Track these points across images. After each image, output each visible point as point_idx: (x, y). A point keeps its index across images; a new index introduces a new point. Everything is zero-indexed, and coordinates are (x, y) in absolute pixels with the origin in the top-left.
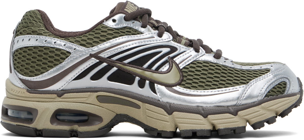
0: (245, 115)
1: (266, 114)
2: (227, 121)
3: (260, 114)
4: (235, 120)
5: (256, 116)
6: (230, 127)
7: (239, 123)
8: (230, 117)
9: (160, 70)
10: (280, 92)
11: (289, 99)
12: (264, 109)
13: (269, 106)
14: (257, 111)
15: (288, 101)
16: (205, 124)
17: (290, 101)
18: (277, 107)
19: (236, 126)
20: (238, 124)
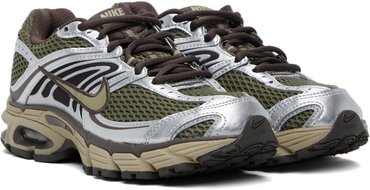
0: (148, 157)
1: (171, 160)
2: (128, 162)
3: (164, 159)
4: (135, 162)
5: (159, 160)
6: (131, 170)
7: (139, 166)
8: (131, 158)
9: (90, 92)
10: (200, 133)
11: (207, 143)
12: (171, 152)
13: (177, 150)
14: (161, 154)
15: (206, 145)
16: (109, 163)
17: (208, 146)
18: (186, 152)
19: (137, 171)
20: (138, 168)
